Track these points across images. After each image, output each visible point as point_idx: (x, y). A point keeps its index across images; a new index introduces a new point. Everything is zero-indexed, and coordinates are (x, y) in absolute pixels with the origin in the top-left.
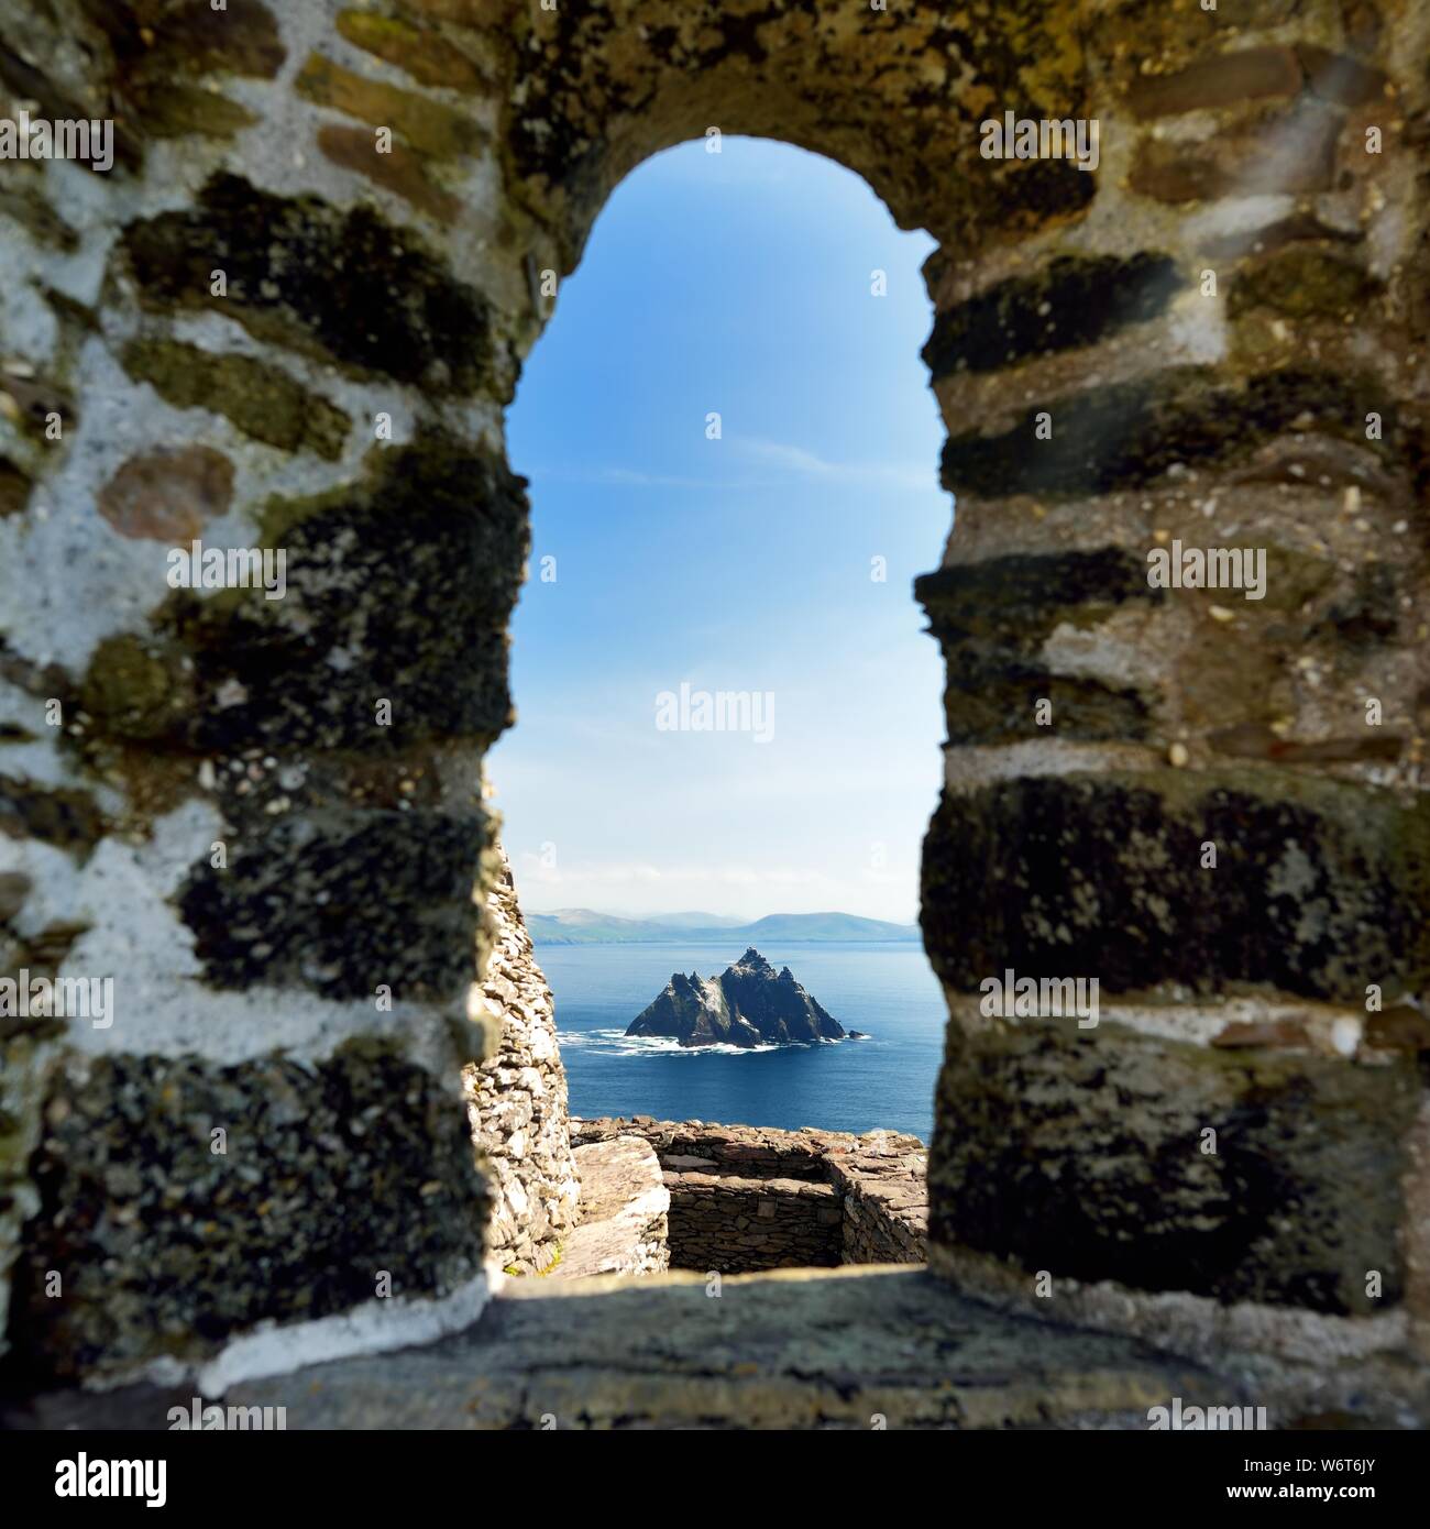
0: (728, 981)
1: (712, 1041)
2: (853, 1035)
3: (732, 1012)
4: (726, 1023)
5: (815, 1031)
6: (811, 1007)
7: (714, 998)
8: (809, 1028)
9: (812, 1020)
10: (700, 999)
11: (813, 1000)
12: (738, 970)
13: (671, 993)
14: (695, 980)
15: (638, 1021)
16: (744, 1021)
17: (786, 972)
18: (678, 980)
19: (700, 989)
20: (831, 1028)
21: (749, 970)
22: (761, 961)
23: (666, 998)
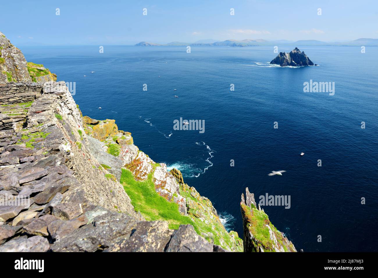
0: (291, 54)
1: (287, 65)
2: (315, 65)
3: (291, 60)
4: (290, 62)
5: (308, 64)
6: (307, 59)
7: (288, 56)
8: (307, 64)
9: (307, 62)
10: (285, 57)
11: (308, 58)
12: (293, 52)
13: (279, 56)
14: (284, 54)
15: (273, 61)
16: (293, 62)
17: (303, 52)
18: (281, 54)
19: (285, 55)
20: (311, 63)
21: (295, 51)
22: (298, 50)
23: (278, 57)
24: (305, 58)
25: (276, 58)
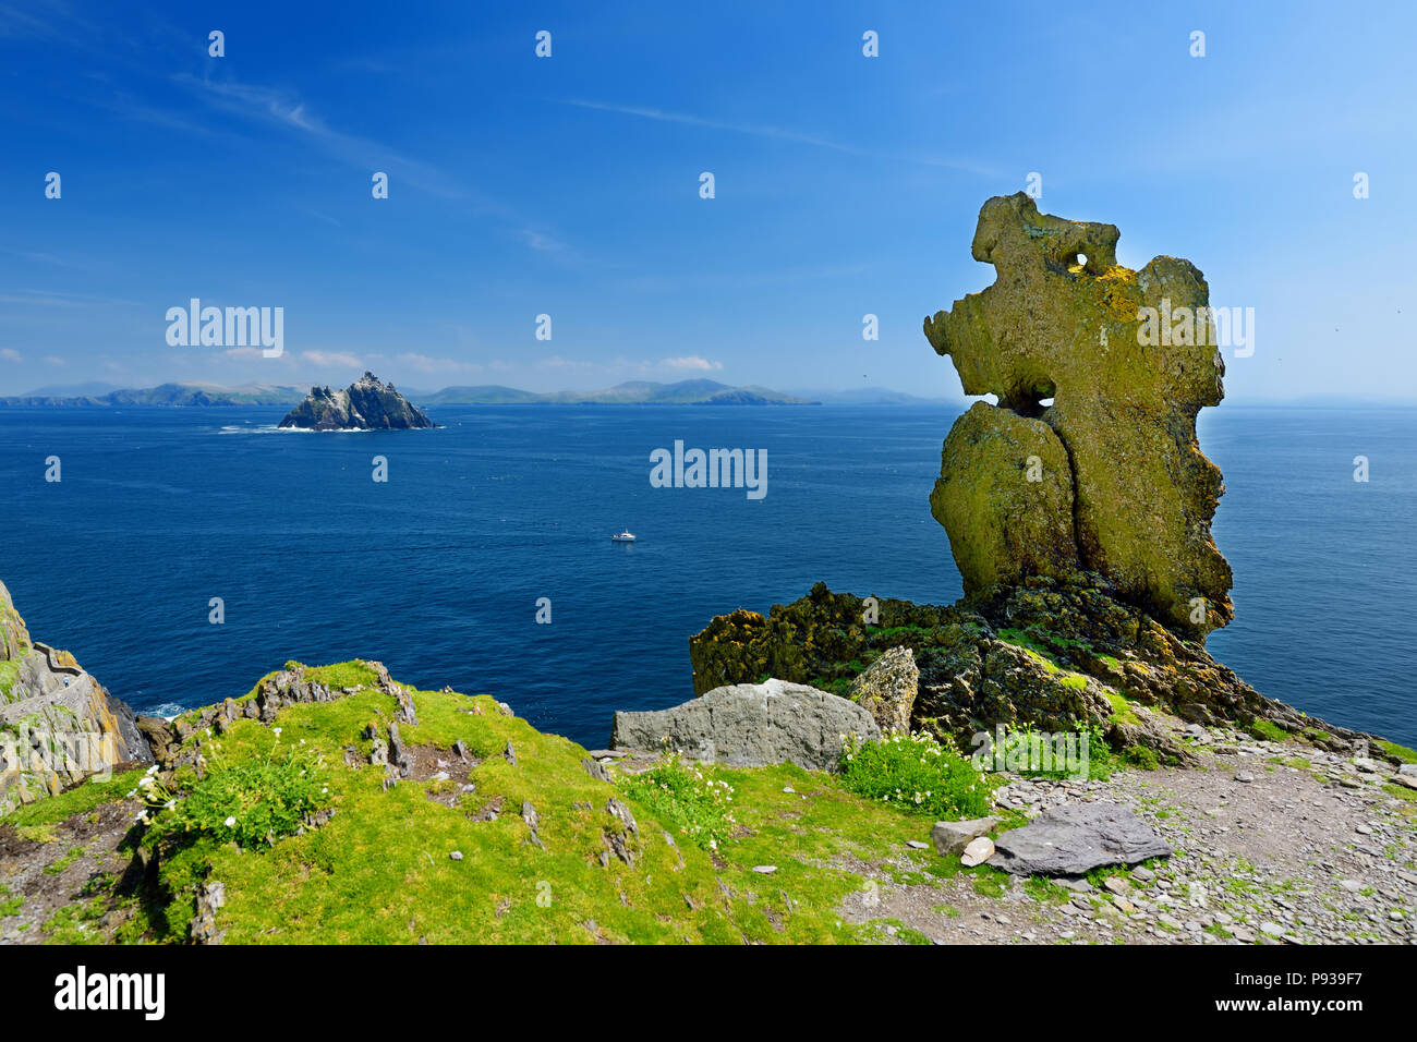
0: (354, 395)
1: (333, 427)
2: (435, 424)
3: (349, 409)
4: (345, 417)
5: (408, 423)
6: (407, 408)
7: (340, 401)
8: (404, 421)
9: (407, 416)
10: (331, 403)
11: (409, 405)
12: (359, 386)
13: (310, 400)
14: (327, 392)
15: (288, 418)
16: (358, 415)
17: (390, 387)
18: (317, 393)
19: (329, 396)
20: (420, 421)
21: (366, 384)
22: (374, 379)
23: (307, 403)
24: (400, 403)
25: (301, 408)
